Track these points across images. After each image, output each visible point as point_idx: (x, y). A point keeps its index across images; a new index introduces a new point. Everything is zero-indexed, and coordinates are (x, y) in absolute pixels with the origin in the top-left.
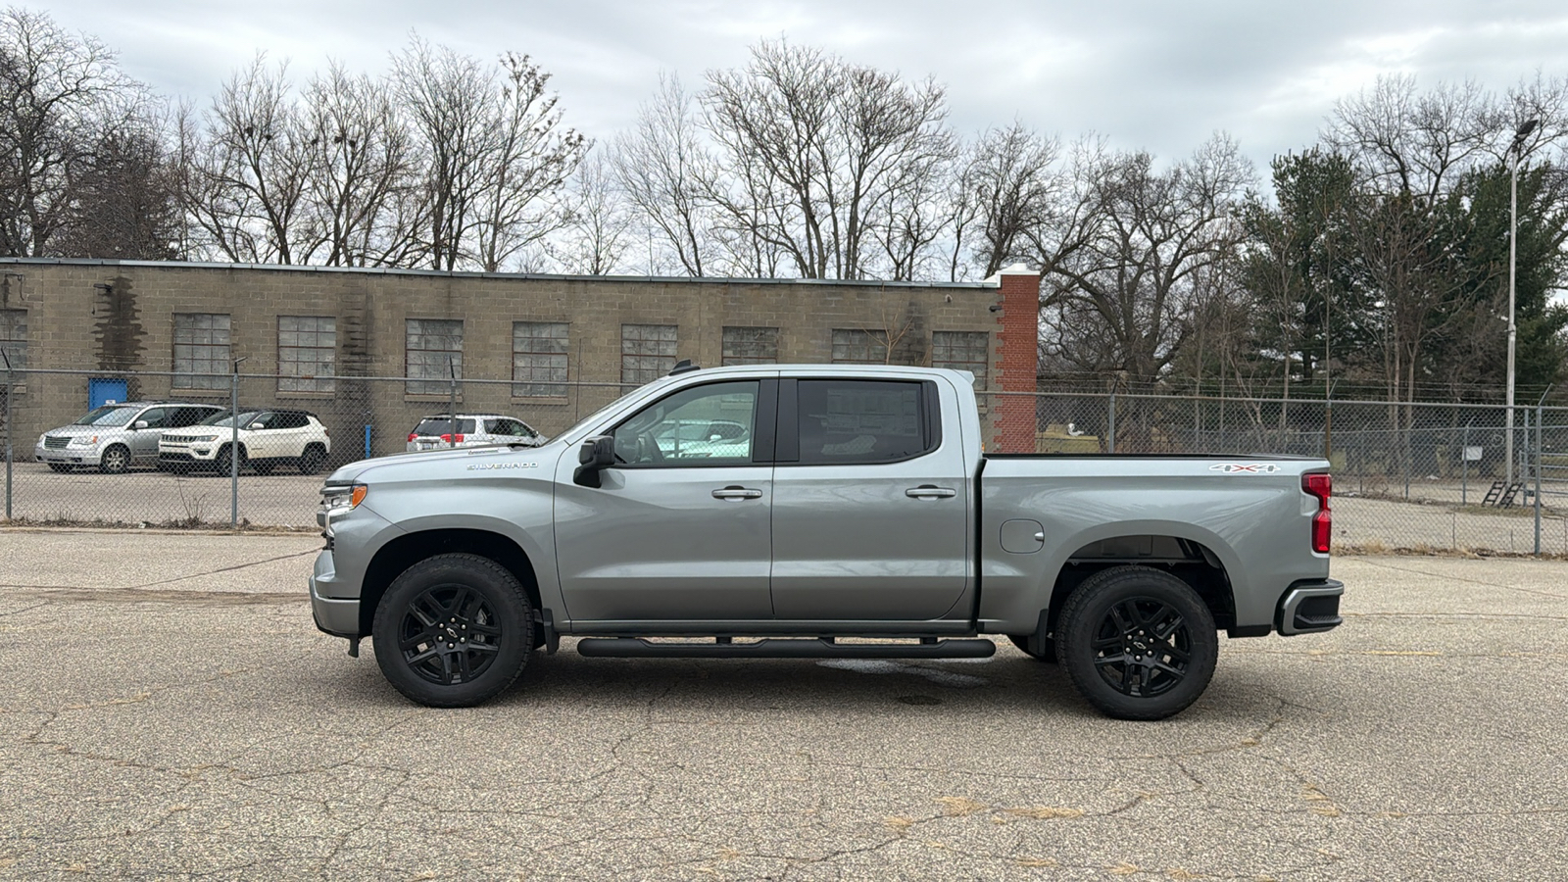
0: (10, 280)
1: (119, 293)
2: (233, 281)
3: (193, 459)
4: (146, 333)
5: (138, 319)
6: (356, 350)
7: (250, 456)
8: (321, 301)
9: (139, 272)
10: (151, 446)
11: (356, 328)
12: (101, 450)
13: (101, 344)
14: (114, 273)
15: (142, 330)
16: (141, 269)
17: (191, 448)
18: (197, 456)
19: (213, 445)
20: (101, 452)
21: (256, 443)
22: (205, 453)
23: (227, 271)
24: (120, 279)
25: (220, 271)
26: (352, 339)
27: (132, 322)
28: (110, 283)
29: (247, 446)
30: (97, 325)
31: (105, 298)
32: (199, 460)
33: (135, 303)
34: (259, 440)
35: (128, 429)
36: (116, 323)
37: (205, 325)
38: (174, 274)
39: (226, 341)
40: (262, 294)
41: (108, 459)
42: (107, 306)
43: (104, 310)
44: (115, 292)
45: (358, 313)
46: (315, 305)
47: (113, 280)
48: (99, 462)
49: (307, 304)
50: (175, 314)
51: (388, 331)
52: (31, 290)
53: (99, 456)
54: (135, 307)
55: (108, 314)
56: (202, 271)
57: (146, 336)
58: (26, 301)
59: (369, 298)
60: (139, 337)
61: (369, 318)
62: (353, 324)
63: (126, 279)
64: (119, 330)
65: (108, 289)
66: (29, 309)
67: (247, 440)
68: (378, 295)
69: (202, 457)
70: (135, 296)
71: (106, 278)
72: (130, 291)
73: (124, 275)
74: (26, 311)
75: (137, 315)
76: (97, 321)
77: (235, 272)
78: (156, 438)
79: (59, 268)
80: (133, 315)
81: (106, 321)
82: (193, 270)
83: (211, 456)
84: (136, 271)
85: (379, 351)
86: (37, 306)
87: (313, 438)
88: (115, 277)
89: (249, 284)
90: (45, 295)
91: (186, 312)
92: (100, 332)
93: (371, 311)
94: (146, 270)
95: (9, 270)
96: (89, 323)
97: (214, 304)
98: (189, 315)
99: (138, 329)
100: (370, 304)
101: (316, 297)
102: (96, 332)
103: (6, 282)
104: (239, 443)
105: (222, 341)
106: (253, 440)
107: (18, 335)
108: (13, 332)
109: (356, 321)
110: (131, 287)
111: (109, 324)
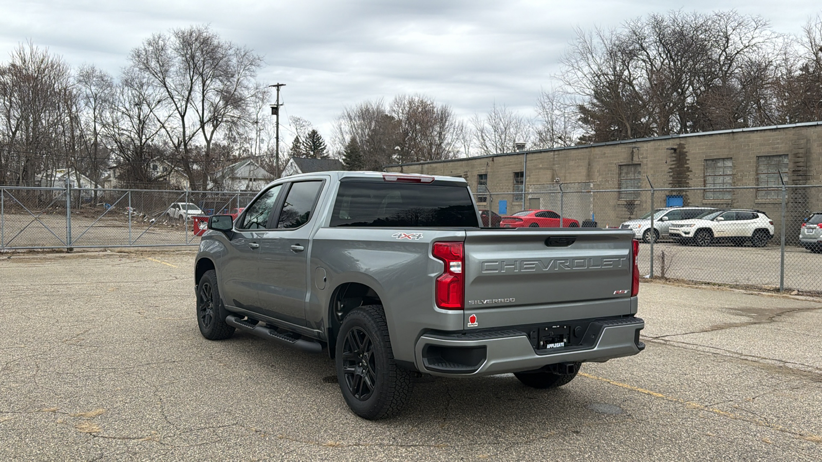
0: (634, 150)
1: (680, 152)
2: (733, 139)
3: (683, 237)
4: (691, 171)
5: (688, 164)
6: (801, 173)
7: (715, 236)
8: (780, 146)
9: (689, 140)
10: (666, 230)
11: (800, 159)
12: (642, 231)
13: (671, 178)
14: (677, 141)
15: (690, 170)
16: (689, 138)
17: (681, 231)
18: (684, 235)
19: (692, 230)
20: (643, 232)
21: (719, 229)
22: (688, 233)
23: (731, 134)
24: (680, 144)
25: (727, 135)
26: (798, 166)
27: (686, 166)
28: (675, 147)
29: (714, 231)
30: (670, 168)
31: (674, 155)
32: (686, 237)
33: (687, 156)
34: (720, 227)
35: (659, 221)
36: (678, 167)
37: (720, 164)
38: (704, 139)
39: (731, 173)
40: (748, 145)
41: (646, 236)
42: (674, 159)
43: (673, 161)
44: (678, 151)
45: (801, 151)
46: (777, 148)
47: (677, 145)
48: (641, 237)
49: (773, 148)
50: (706, 160)
51: (819, 160)
52: (643, 154)
53: (642, 234)
54: (687, 158)
55: (674, 162)
56: (719, 136)
57: (691, 173)
58: (641, 160)
59: (808, 141)
60: (688, 173)
61: (808, 153)
62: (799, 157)
63: (683, 144)
64: (679, 170)
65: (675, 150)
66: (641, 163)
67: (714, 226)
68: (814, 138)
69: (687, 236)
70: (687, 152)
71: (674, 145)
72: (685, 150)
73: (682, 142)
74: (640, 164)
75: (688, 162)
76: (670, 167)
77: (735, 134)
78: (668, 225)
79: (654, 142)
80: (686, 162)
81: (673, 166)
82: (714, 136)
83: (691, 235)
84: (688, 139)
85: (814, 173)
86: (645, 161)
87: (760, 226)
88: (678, 143)
89: (742, 140)
90: (648, 156)
91: (710, 158)
92: (671, 172)
93: (810, 148)
94: (692, 138)
95: (634, 145)
96: (666, 168)
97: (724, 153)
98: (713, 160)
99: (688, 169)
100: (808, 144)
101: (778, 143)
102: (669, 172)
103: (633, 151)
104: (654, 229)
105: (729, 173)
106: (717, 227)
107: (638, 176)
108: (636, 175)
109: (800, 155)
110: (685, 148)
111: (675, 168)
